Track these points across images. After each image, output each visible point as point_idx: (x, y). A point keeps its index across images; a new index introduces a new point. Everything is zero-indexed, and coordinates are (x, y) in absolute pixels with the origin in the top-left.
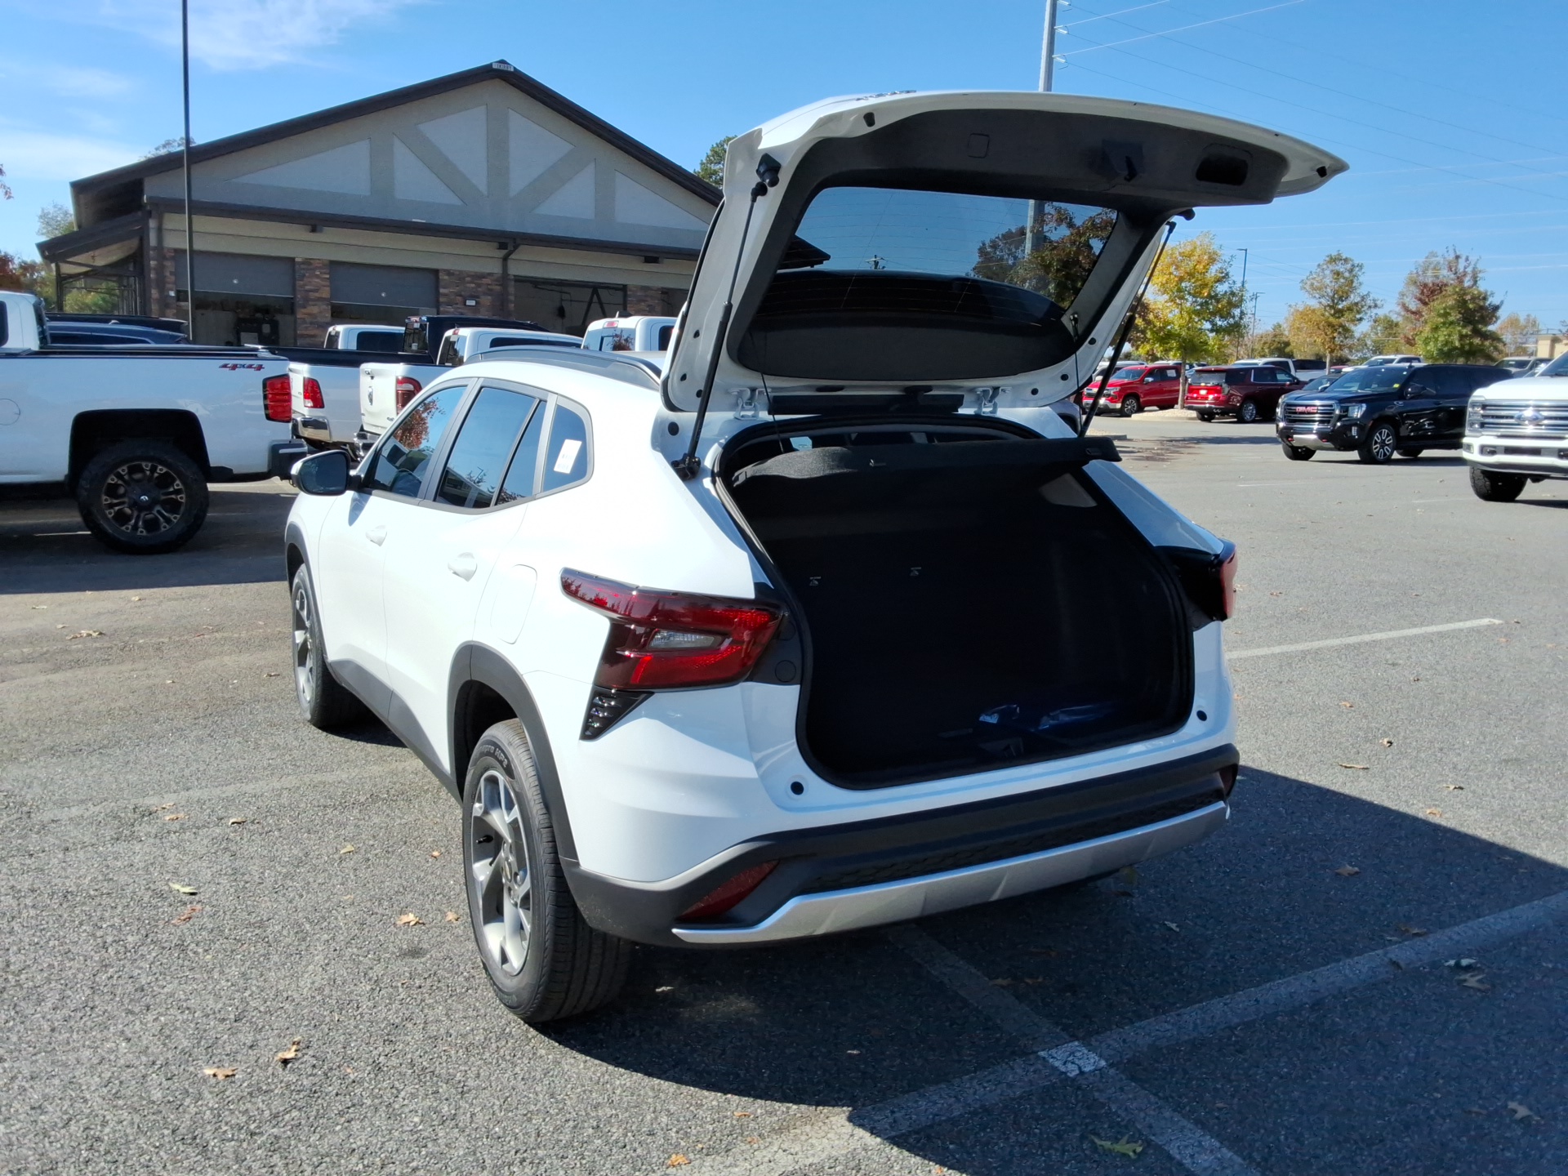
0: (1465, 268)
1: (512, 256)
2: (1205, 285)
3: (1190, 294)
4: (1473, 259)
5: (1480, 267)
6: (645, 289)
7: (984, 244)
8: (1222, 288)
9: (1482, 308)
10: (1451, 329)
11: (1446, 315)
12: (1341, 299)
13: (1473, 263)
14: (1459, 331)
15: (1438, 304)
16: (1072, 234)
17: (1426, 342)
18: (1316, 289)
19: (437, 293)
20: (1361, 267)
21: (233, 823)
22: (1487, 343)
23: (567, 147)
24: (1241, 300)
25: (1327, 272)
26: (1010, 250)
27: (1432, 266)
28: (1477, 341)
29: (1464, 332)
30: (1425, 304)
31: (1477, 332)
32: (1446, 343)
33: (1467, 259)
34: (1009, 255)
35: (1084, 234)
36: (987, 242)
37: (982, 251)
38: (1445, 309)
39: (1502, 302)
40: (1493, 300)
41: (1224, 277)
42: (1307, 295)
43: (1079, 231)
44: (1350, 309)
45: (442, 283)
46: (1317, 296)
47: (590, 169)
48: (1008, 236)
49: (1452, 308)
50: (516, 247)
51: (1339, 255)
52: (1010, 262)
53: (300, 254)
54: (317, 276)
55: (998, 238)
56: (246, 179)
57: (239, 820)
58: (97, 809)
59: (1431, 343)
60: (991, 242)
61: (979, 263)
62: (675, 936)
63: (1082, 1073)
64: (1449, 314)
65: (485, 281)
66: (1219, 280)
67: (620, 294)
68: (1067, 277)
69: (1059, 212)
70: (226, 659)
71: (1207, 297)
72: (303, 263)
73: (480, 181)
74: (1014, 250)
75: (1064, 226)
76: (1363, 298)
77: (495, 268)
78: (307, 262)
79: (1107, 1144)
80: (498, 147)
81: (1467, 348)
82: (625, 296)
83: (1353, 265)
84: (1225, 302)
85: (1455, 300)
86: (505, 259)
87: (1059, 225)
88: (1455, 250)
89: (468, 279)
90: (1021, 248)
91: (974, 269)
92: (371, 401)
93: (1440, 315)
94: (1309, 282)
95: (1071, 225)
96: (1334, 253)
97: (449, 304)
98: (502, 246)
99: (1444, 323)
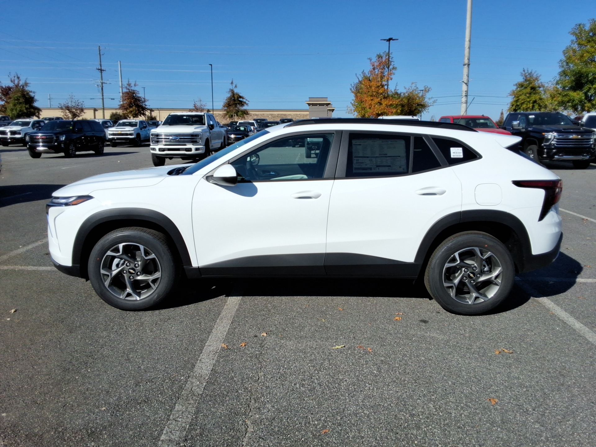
9: (29, 97)
10: (21, 105)
11: (18, 100)
13: (25, 80)
14: (25, 106)
17: (12, 110)
29: (27, 106)
32: (20, 111)
38: (17, 97)
49: (20, 97)
57: (263, 333)
59: (14, 111)
85: (20, 94)
93: (15, 100)
99: (18, 103)
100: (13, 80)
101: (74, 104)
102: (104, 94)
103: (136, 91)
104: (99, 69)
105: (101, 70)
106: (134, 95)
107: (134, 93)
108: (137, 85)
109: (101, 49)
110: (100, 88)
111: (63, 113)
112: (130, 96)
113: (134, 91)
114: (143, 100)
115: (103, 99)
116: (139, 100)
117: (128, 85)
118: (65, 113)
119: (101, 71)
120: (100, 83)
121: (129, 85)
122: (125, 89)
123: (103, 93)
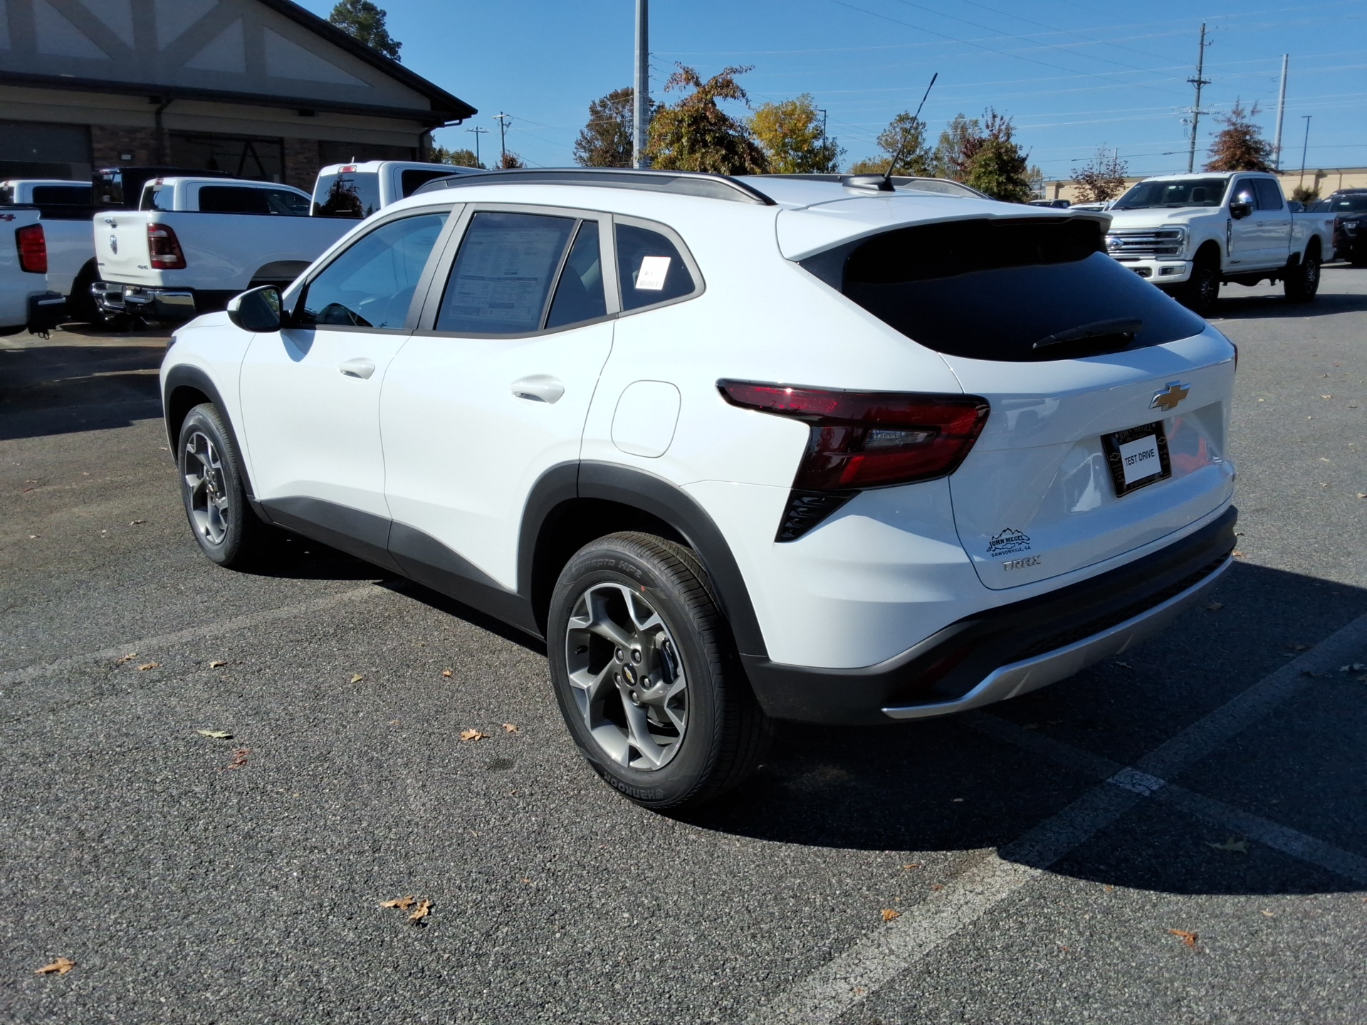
0: (1000, 126)
1: (166, 110)
2: (805, 141)
3: (792, 149)
4: (1006, 119)
5: (1011, 125)
6: (304, 141)
7: (594, 104)
8: (818, 144)
9: (1013, 159)
11: (987, 165)
12: (909, 153)
13: (1006, 123)
14: (997, 179)
15: (980, 157)
16: (699, 92)
18: (889, 144)
19: (91, 149)
20: (924, 125)
21: (216, 666)
22: (1018, 189)
24: (834, 155)
25: (898, 130)
26: (617, 109)
27: (960, 126)
28: (1010, 187)
29: (1000, 179)
30: (968, 157)
31: (1010, 180)
33: (1002, 119)
34: (617, 114)
35: (709, 92)
36: (597, 102)
37: (593, 111)
38: (985, 160)
39: (1027, 155)
40: (1022, 153)
41: (819, 134)
42: (882, 150)
43: (705, 89)
44: (916, 161)
45: (94, 139)
46: (891, 150)
47: (238, 24)
48: (614, 96)
49: (990, 159)
50: (169, 102)
51: (907, 114)
52: (619, 120)
55: (606, 97)
57: (220, 662)
58: (55, 666)
60: (601, 102)
61: (591, 121)
62: (883, 714)
63: (1153, 792)
64: (989, 165)
65: (139, 135)
66: (815, 137)
68: (697, 131)
69: (687, 72)
70: (75, 510)
71: (806, 151)
73: (126, 34)
74: (621, 109)
75: (691, 84)
76: (926, 153)
77: (148, 122)
79: (1218, 845)
81: (1003, 193)
83: (918, 124)
84: (821, 156)
85: (993, 153)
86: (158, 113)
87: (687, 84)
88: (992, 110)
89: (122, 133)
90: (627, 107)
91: (587, 126)
92: (115, 249)
93: (981, 166)
94: (884, 139)
95: (697, 84)
96: (903, 113)
98: (154, 100)
99: (984, 173)
100: (990, 124)
101: (1103, 169)
102: (1196, 141)
103: (1254, 126)
104: (1193, 81)
105: (1200, 83)
106: (1248, 137)
107: (1246, 133)
108: (1258, 112)
109: (1206, 30)
110: (1191, 126)
111: (1078, 190)
112: (1234, 142)
113: (1249, 126)
114: (1268, 148)
115: (1192, 153)
116: (1257, 150)
117: (1234, 113)
118: (1082, 190)
119: (1199, 85)
120: (1192, 115)
121: (1238, 113)
122: (1226, 124)
123: (1194, 138)
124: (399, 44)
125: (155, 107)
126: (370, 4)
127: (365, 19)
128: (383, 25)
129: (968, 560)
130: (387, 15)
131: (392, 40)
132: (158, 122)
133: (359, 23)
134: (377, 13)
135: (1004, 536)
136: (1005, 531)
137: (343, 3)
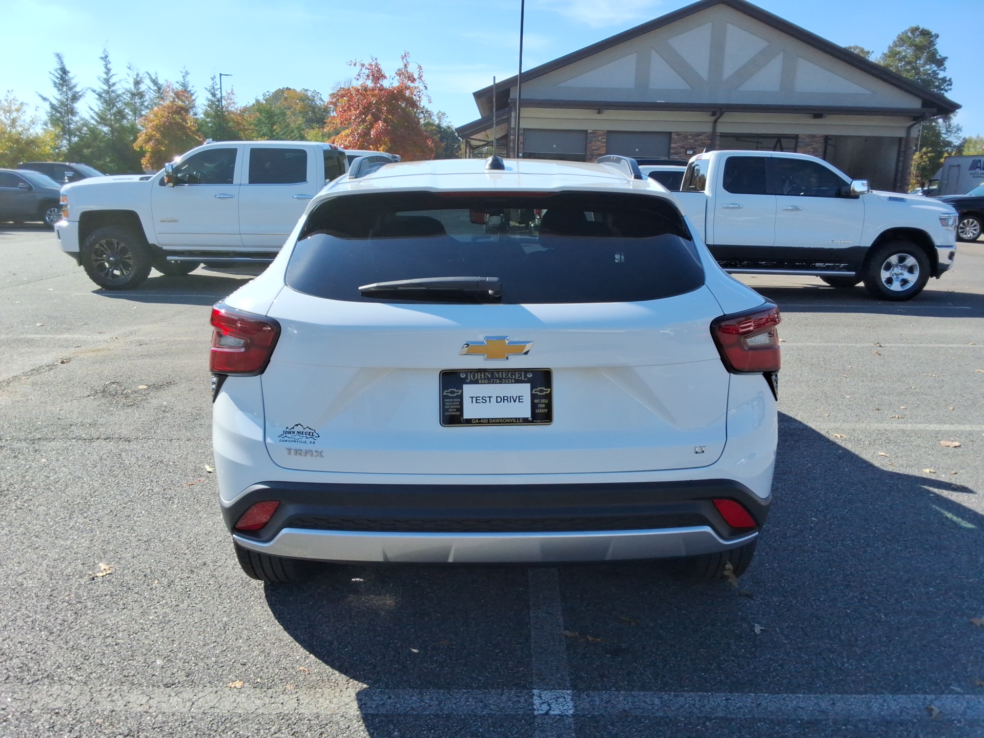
1: (719, 120)
6: (813, 136)
19: (670, 148)
23: (765, 44)
45: (673, 141)
47: (780, 57)
50: (721, 115)
53: (590, 128)
54: (599, 141)
56: (562, 85)
65: (700, 137)
67: (794, 140)
72: (592, 133)
73: (703, 72)
77: (708, 129)
78: (594, 132)
80: (718, 48)
82: (797, 142)
86: (715, 122)
89: (690, 137)
97: (676, 154)
98: (714, 114)
124: (945, 59)
125: (713, 119)
126: (926, 31)
127: (921, 42)
128: (934, 45)
129: (261, 439)
130: (939, 37)
131: (940, 56)
132: (714, 128)
133: (916, 46)
134: (932, 36)
135: (297, 429)
136: (297, 425)
137: (905, 32)
